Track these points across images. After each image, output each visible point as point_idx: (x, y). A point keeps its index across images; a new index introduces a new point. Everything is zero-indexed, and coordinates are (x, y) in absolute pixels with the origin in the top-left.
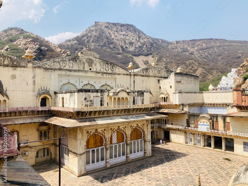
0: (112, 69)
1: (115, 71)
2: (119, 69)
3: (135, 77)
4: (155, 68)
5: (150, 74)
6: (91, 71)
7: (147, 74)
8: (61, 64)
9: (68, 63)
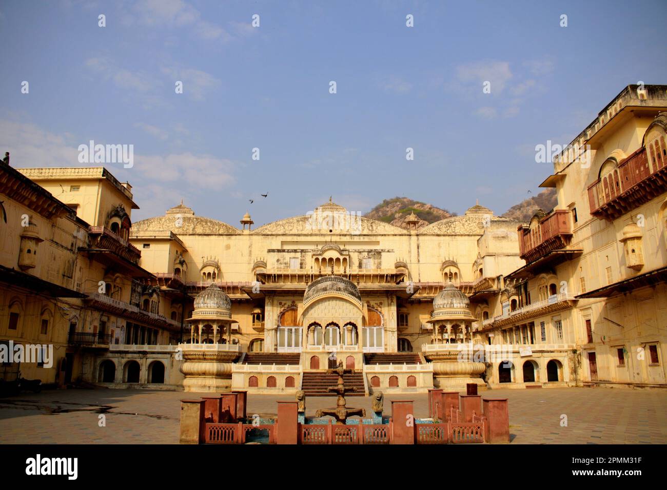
0: (371, 228)
1: (377, 230)
2: (384, 226)
3: (421, 238)
4: (471, 219)
5: (458, 231)
6: (331, 233)
7: (449, 231)
8: (286, 227)
9: (295, 225)
